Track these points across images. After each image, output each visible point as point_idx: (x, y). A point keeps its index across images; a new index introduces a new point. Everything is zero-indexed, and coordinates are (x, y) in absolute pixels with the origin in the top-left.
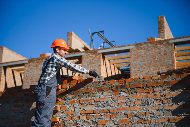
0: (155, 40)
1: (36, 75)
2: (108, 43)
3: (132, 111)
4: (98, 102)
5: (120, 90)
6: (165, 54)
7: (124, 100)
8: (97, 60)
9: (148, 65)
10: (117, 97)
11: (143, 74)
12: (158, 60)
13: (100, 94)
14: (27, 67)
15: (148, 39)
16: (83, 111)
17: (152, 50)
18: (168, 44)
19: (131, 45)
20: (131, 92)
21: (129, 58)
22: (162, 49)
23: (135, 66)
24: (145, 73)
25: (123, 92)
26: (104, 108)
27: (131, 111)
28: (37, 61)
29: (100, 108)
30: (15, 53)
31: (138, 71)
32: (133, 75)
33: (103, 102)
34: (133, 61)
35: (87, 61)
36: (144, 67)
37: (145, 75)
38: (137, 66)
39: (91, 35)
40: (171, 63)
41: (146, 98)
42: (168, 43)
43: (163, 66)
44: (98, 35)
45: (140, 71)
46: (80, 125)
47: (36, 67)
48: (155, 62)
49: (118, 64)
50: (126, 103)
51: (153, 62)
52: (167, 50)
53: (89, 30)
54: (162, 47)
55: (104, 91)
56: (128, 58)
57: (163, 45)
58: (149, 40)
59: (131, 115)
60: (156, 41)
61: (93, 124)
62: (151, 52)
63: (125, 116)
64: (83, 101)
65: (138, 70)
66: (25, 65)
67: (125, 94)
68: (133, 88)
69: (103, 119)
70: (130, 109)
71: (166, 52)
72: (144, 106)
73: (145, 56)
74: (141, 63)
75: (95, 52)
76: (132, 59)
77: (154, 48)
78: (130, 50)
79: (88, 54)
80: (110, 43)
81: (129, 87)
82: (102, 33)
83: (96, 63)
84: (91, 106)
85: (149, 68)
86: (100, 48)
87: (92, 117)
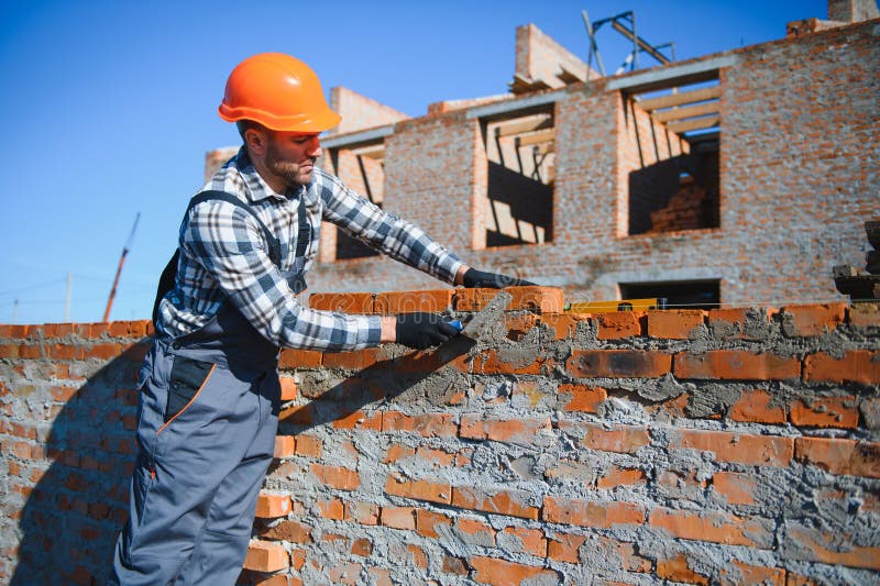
0: (817, 30)
1: (419, 171)
2: (648, 52)
3: (690, 541)
4: (479, 442)
5: (609, 382)
6: (852, 80)
7: (634, 455)
8: (604, 113)
9: (787, 123)
10: (591, 429)
11: (766, 156)
12: (826, 103)
13: (487, 397)
14: (392, 147)
15: (788, 27)
16: (398, 481)
17: (805, 66)
18: (865, 41)
19: (725, 52)
20: (685, 410)
21: (717, 101)
22: (841, 59)
23: (736, 129)
24: (774, 151)
25: (631, 399)
26: (511, 487)
27: (677, 539)
28: (418, 126)
29: (490, 484)
30: (374, 102)
31: (748, 144)
32: (730, 160)
33: (504, 449)
34: (731, 111)
35: (571, 118)
36: (768, 129)
37: (774, 158)
38: (745, 128)
39: (590, 30)
40: (874, 112)
41: (797, 466)
42: (866, 36)
43: (841, 124)
44: (614, 27)
45: (754, 146)
46: (380, 555)
47: (416, 147)
48: (813, 112)
49: (682, 119)
50: (649, 477)
51: (806, 110)
52: (862, 63)
53: (585, 13)
54: (844, 53)
55: (513, 380)
56: (713, 99)
57: (845, 45)
58: (793, 29)
59: (676, 566)
60: (823, 34)
61: (448, 569)
62: (798, 76)
63: (636, 562)
64: (400, 420)
65: (748, 141)
66: (387, 140)
67: (640, 416)
68: (698, 382)
69: (502, 554)
70: (672, 524)
71: (860, 70)
72: (780, 520)
73: (777, 89)
74: (759, 116)
75: (598, 87)
76: (725, 105)
77: (812, 59)
78: (721, 73)
79: (574, 95)
80: (654, 52)
81: (672, 371)
82: (627, 19)
83: (602, 124)
84: (439, 458)
85: (789, 133)
86: (620, 71)
87: (443, 526)
